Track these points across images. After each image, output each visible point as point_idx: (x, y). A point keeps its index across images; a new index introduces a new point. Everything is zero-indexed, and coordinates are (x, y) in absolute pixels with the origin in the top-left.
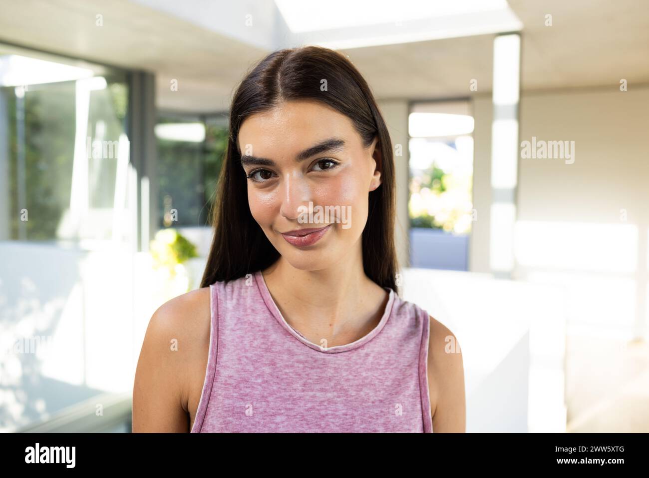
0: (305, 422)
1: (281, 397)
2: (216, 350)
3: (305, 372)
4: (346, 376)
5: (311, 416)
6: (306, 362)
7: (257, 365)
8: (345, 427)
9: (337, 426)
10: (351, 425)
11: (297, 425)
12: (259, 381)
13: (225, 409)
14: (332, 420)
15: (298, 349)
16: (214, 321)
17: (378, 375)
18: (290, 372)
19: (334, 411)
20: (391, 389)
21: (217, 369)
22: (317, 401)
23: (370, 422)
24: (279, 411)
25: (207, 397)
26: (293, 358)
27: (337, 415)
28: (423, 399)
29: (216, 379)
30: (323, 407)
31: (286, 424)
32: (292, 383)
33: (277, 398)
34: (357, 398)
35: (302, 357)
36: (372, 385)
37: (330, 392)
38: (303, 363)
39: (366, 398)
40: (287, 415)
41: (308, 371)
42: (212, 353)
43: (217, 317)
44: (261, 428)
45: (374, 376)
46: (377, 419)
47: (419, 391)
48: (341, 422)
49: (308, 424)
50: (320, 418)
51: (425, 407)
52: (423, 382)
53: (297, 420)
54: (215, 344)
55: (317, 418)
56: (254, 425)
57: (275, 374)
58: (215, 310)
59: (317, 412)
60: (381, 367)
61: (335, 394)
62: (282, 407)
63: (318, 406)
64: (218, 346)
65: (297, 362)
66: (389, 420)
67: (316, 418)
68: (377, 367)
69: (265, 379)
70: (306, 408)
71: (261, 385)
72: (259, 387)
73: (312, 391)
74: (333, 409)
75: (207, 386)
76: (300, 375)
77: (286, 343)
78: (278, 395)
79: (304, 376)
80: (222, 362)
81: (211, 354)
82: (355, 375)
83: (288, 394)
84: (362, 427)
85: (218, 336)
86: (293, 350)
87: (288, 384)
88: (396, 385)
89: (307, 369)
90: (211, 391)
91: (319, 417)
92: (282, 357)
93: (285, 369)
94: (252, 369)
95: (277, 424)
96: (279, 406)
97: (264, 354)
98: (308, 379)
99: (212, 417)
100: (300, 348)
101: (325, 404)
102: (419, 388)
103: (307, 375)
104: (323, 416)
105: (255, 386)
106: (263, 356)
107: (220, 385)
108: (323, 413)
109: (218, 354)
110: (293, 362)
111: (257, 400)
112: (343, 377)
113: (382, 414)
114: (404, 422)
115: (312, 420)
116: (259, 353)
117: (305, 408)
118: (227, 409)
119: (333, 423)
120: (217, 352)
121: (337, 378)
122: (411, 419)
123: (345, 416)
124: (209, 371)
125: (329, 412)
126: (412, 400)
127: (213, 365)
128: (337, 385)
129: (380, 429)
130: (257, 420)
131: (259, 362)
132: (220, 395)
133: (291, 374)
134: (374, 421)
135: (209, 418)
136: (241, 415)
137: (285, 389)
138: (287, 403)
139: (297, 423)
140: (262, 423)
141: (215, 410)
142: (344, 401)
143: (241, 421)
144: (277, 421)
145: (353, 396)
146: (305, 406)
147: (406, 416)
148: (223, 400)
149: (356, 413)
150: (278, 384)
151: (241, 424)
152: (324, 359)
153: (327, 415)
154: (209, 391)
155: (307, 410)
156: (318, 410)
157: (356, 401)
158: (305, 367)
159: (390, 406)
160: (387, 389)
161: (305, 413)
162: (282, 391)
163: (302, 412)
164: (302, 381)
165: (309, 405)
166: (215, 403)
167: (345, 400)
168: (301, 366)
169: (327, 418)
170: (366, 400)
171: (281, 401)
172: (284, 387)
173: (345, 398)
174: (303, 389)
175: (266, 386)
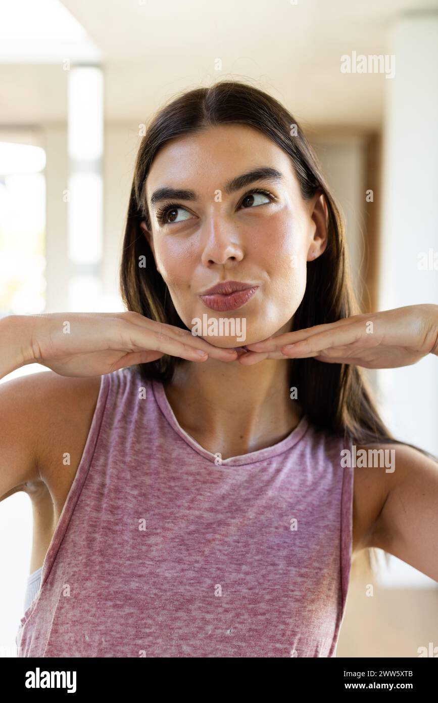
0: (185, 547)
1: (159, 514)
2: (93, 450)
3: (195, 486)
4: (246, 495)
5: (193, 541)
6: (199, 474)
7: (136, 473)
8: (236, 557)
9: (224, 554)
10: (243, 555)
11: (174, 550)
12: (136, 492)
13: (91, 523)
14: (219, 547)
15: (189, 458)
16: (98, 413)
17: (287, 496)
18: (176, 486)
19: (223, 535)
20: (302, 515)
21: (90, 473)
22: (203, 523)
23: (268, 553)
24: (154, 530)
25: (72, 507)
26: (181, 469)
27: (226, 542)
28: (343, 533)
29: (87, 485)
30: (210, 530)
31: (160, 547)
32: (176, 499)
33: (154, 515)
34: (255, 523)
35: (193, 469)
36: (278, 508)
37: (222, 513)
38: (194, 475)
39: (266, 523)
40: (163, 536)
41: (199, 485)
42: (88, 452)
43: (103, 410)
44: (129, 548)
45: (282, 497)
46: (279, 550)
47: (339, 523)
48: (230, 550)
49: (188, 550)
50: (204, 543)
51: (345, 543)
52: (347, 512)
53: (175, 544)
54: (93, 442)
55: (201, 543)
56: (120, 544)
57: (157, 486)
58: (103, 400)
59: (202, 536)
60: (293, 488)
61: (229, 514)
62: (159, 525)
63: (204, 529)
64: (96, 445)
65: (187, 474)
66: (294, 553)
67: (199, 543)
68: (289, 486)
69: (143, 491)
70: (188, 530)
71: (135, 498)
72: (133, 499)
73: (200, 509)
74: (222, 533)
75: (74, 492)
76: (188, 489)
77: (175, 450)
78: (157, 511)
79: (193, 491)
80: (97, 466)
81: (86, 452)
82: (258, 494)
83: (169, 511)
84: (257, 558)
85: (99, 433)
86: (183, 458)
87: (171, 500)
88: (309, 511)
89: (197, 483)
90: (78, 500)
91: (204, 541)
92: (168, 467)
93: (169, 481)
94: (128, 476)
95: (150, 546)
96: (155, 524)
97: (147, 461)
98: (198, 495)
99: (75, 532)
100: (191, 456)
101: (214, 526)
102: (339, 520)
103: (197, 490)
104: (209, 541)
105: (129, 498)
106: (144, 464)
107: (90, 493)
108: (209, 536)
109: (95, 454)
110: (181, 473)
111: (130, 514)
112: (241, 496)
113: (285, 545)
114: (315, 558)
115: (194, 546)
116: (140, 459)
117: (186, 530)
118: (94, 524)
119: (220, 551)
120: (94, 452)
121: (232, 497)
122: (324, 556)
123: (237, 543)
124: (80, 474)
125: (217, 536)
126: (329, 533)
127: (87, 467)
128: (232, 506)
129: (280, 562)
130: (126, 538)
131: (138, 470)
132: (88, 505)
133: (176, 489)
134: (274, 552)
135: (71, 534)
136: (107, 531)
137: (166, 505)
138: (166, 522)
139: (174, 547)
140: (131, 543)
141: (79, 524)
142: (239, 523)
143: (107, 538)
144: (149, 542)
145: (250, 519)
146: (187, 529)
147: (319, 551)
148: (91, 511)
149: (252, 540)
150: (158, 497)
151: (105, 542)
152: (221, 472)
153: (214, 540)
154: (75, 499)
155: (189, 533)
156: (204, 534)
157: (253, 526)
158: (195, 480)
159: (296, 537)
160: (298, 514)
161: (186, 537)
162: (161, 507)
163: (182, 534)
164: (190, 496)
165: (192, 527)
166: (81, 515)
167: (241, 522)
168: (191, 478)
169: (213, 544)
170: (267, 526)
171: (158, 519)
172: (165, 503)
173: (241, 520)
174: (189, 506)
175: (143, 500)
